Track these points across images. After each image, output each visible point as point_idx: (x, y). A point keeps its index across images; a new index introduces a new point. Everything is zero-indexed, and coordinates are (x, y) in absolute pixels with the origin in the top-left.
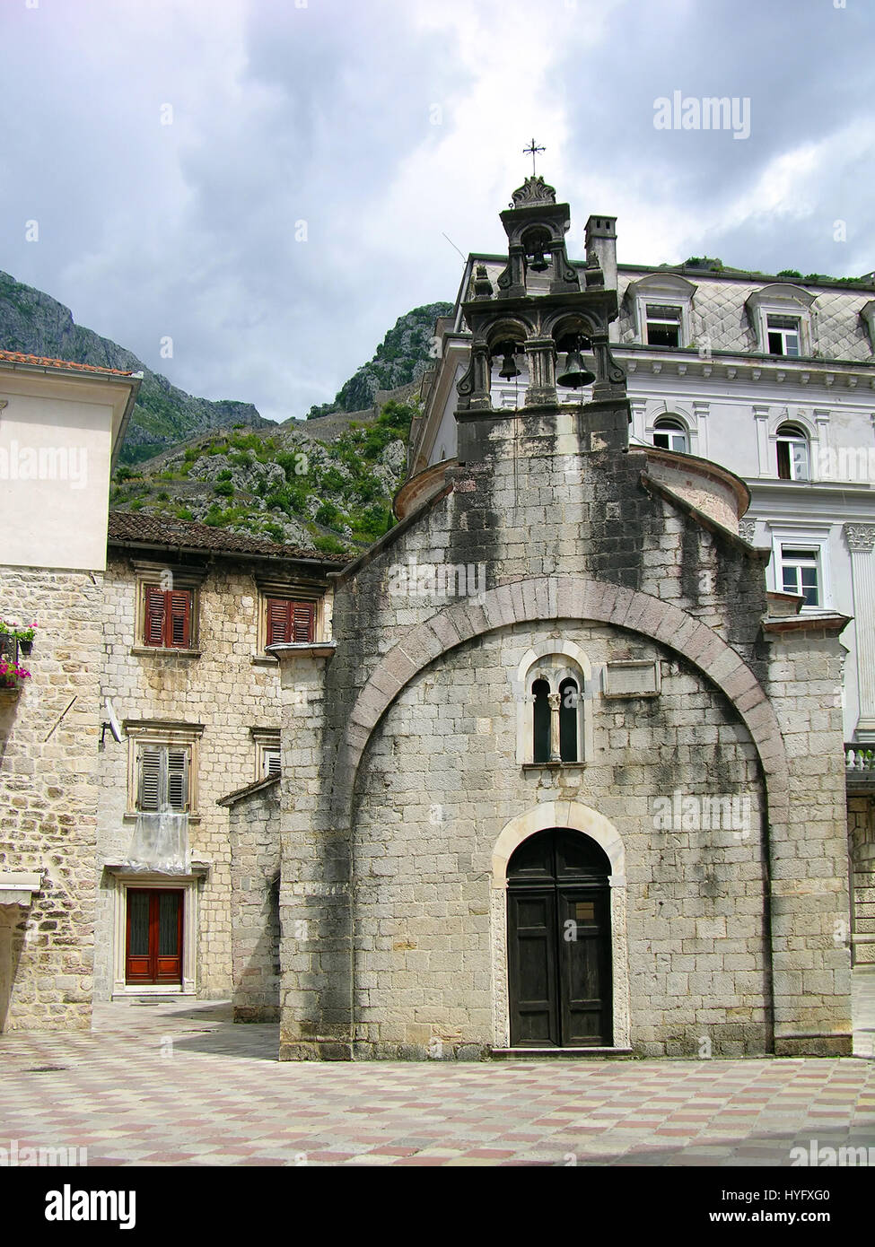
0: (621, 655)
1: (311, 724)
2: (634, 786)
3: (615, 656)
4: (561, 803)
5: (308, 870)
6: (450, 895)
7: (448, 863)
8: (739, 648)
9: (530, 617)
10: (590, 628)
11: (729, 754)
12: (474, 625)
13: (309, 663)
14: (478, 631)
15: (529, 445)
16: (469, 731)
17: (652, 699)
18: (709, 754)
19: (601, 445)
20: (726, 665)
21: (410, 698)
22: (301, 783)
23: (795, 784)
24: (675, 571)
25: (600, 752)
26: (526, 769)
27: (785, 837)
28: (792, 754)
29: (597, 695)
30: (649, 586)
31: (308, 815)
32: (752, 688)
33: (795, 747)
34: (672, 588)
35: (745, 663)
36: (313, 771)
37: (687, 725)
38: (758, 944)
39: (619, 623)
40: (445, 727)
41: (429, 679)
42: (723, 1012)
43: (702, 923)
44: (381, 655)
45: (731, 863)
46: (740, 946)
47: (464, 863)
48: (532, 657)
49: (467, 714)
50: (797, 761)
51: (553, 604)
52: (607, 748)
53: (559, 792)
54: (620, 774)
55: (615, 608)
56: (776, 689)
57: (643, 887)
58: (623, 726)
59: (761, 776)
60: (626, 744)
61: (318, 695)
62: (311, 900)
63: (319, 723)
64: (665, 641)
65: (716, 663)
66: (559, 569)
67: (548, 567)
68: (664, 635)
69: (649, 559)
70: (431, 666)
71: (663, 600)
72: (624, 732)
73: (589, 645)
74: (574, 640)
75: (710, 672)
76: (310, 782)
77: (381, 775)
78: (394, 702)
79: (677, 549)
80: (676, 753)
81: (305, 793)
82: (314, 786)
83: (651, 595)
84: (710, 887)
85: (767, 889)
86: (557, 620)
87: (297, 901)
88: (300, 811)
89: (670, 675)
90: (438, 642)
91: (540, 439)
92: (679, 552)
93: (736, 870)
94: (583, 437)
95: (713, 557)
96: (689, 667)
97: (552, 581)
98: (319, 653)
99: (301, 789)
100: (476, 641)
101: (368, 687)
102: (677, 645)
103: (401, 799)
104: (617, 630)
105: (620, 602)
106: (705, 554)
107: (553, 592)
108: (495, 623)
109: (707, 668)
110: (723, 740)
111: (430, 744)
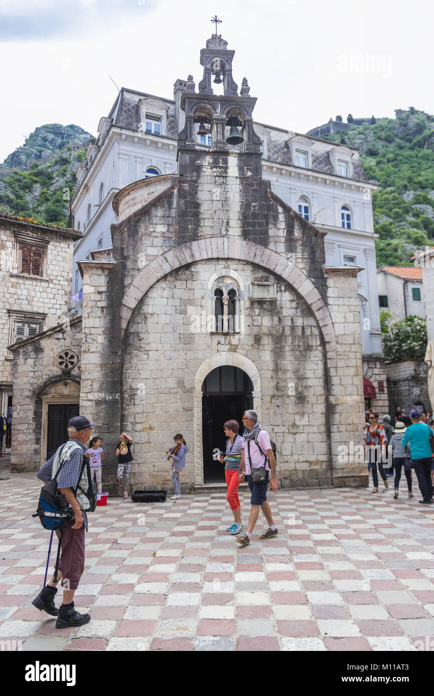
0: (258, 279)
1: (100, 304)
2: (264, 345)
3: (256, 279)
4: (229, 353)
5: (96, 386)
6: (173, 400)
7: (172, 383)
8: (312, 279)
9: (215, 256)
10: (243, 264)
11: (308, 332)
12: (187, 258)
13: (100, 272)
14: (189, 261)
15: (215, 170)
16: (184, 312)
17: (273, 302)
18: (299, 332)
19: (249, 174)
20: (307, 288)
21: (153, 294)
22: (93, 337)
23: (340, 348)
24: (283, 240)
25: (247, 327)
26: (212, 334)
27: (335, 374)
28: (337, 333)
29: (246, 298)
30: (272, 246)
31: (97, 354)
32: (319, 300)
33: (339, 330)
34: (282, 247)
35: (316, 287)
36: (100, 331)
37: (289, 316)
38: (323, 429)
39: (257, 263)
40: (171, 310)
41: (163, 284)
42: (308, 464)
43: (297, 417)
44: (139, 270)
45: (310, 387)
46: (315, 429)
47: (181, 383)
48: (215, 277)
49: (182, 304)
50: (339, 336)
51: (226, 251)
52: (251, 326)
53: (228, 347)
54: (258, 339)
55: (255, 255)
56: (330, 301)
57: (269, 398)
58: (259, 315)
59: (323, 343)
60: (260, 324)
61: (104, 289)
62: (98, 403)
63: (103, 304)
64: (279, 273)
65: (302, 286)
66: (229, 233)
67: (224, 233)
68: (278, 271)
69: (272, 232)
70: (165, 277)
71: (278, 253)
72: (259, 318)
73: (243, 273)
74: (236, 270)
75: (299, 290)
76: (99, 336)
77: (137, 334)
78: (146, 295)
79: (284, 229)
80: (283, 330)
81: (95, 342)
82: (101, 339)
83: (272, 250)
84: (301, 398)
85: (327, 400)
86: (228, 259)
87: (90, 403)
88: (93, 352)
89: (281, 291)
90: (169, 266)
91: (220, 167)
92: (285, 231)
93: (312, 390)
94: (241, 169)
95: (301, 234)
96: (290, 288)
97: (226, 239)
98: (106, 266)
99: (93, 340)
100: (188, 266)
101: (132, 286)
102: (285, 276)
103: (148, 348)
104: (256, 267)
105: (258, 253)
106: (297, 233)
107: (226, 245)
108: (198, 258)
109: (298, 288)
110: (305, 324)
111: (163, 319)
